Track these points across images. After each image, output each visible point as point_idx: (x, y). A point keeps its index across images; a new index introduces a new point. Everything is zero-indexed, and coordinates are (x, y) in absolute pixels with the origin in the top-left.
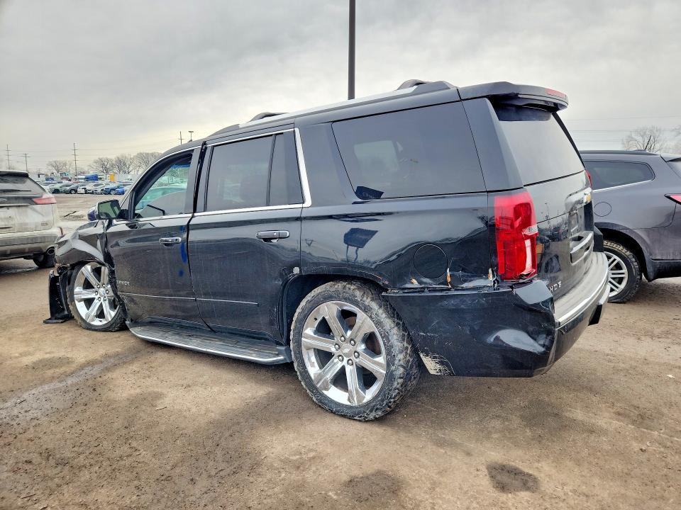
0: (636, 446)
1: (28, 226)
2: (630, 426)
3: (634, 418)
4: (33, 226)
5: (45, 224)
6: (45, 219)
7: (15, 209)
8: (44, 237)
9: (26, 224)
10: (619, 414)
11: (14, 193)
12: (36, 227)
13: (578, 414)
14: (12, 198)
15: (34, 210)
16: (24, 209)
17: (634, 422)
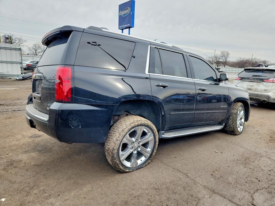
0: (10, 154)
1: (258, 90)
2: (15, 159)
3: (14, 162)
4: (260, 90)
5: (265, 90)
6: (266, 88)
7: (256, 83)
8: (262, 95)
9: (258, 89)
10: (21, 161)
11: (259, 77)
12: (261, 91)
13: (34, 154)
14: (255, 79)
15: (263, 84)
16: (259, 83)
17: (14, 161)
